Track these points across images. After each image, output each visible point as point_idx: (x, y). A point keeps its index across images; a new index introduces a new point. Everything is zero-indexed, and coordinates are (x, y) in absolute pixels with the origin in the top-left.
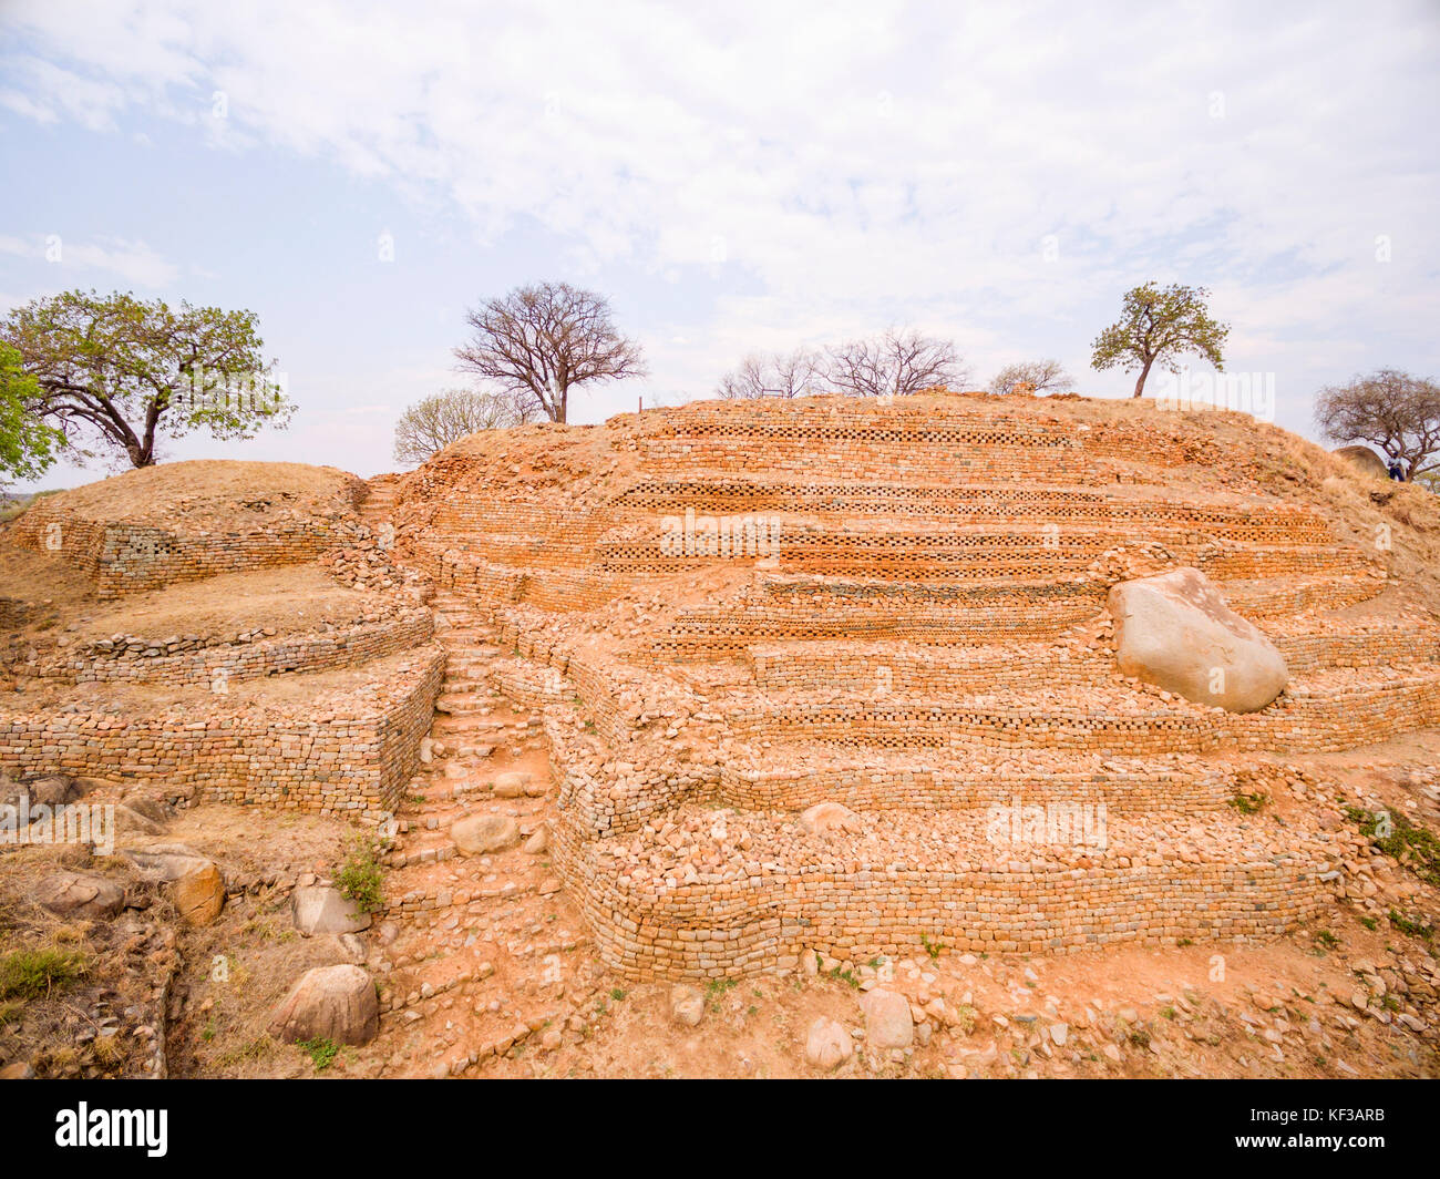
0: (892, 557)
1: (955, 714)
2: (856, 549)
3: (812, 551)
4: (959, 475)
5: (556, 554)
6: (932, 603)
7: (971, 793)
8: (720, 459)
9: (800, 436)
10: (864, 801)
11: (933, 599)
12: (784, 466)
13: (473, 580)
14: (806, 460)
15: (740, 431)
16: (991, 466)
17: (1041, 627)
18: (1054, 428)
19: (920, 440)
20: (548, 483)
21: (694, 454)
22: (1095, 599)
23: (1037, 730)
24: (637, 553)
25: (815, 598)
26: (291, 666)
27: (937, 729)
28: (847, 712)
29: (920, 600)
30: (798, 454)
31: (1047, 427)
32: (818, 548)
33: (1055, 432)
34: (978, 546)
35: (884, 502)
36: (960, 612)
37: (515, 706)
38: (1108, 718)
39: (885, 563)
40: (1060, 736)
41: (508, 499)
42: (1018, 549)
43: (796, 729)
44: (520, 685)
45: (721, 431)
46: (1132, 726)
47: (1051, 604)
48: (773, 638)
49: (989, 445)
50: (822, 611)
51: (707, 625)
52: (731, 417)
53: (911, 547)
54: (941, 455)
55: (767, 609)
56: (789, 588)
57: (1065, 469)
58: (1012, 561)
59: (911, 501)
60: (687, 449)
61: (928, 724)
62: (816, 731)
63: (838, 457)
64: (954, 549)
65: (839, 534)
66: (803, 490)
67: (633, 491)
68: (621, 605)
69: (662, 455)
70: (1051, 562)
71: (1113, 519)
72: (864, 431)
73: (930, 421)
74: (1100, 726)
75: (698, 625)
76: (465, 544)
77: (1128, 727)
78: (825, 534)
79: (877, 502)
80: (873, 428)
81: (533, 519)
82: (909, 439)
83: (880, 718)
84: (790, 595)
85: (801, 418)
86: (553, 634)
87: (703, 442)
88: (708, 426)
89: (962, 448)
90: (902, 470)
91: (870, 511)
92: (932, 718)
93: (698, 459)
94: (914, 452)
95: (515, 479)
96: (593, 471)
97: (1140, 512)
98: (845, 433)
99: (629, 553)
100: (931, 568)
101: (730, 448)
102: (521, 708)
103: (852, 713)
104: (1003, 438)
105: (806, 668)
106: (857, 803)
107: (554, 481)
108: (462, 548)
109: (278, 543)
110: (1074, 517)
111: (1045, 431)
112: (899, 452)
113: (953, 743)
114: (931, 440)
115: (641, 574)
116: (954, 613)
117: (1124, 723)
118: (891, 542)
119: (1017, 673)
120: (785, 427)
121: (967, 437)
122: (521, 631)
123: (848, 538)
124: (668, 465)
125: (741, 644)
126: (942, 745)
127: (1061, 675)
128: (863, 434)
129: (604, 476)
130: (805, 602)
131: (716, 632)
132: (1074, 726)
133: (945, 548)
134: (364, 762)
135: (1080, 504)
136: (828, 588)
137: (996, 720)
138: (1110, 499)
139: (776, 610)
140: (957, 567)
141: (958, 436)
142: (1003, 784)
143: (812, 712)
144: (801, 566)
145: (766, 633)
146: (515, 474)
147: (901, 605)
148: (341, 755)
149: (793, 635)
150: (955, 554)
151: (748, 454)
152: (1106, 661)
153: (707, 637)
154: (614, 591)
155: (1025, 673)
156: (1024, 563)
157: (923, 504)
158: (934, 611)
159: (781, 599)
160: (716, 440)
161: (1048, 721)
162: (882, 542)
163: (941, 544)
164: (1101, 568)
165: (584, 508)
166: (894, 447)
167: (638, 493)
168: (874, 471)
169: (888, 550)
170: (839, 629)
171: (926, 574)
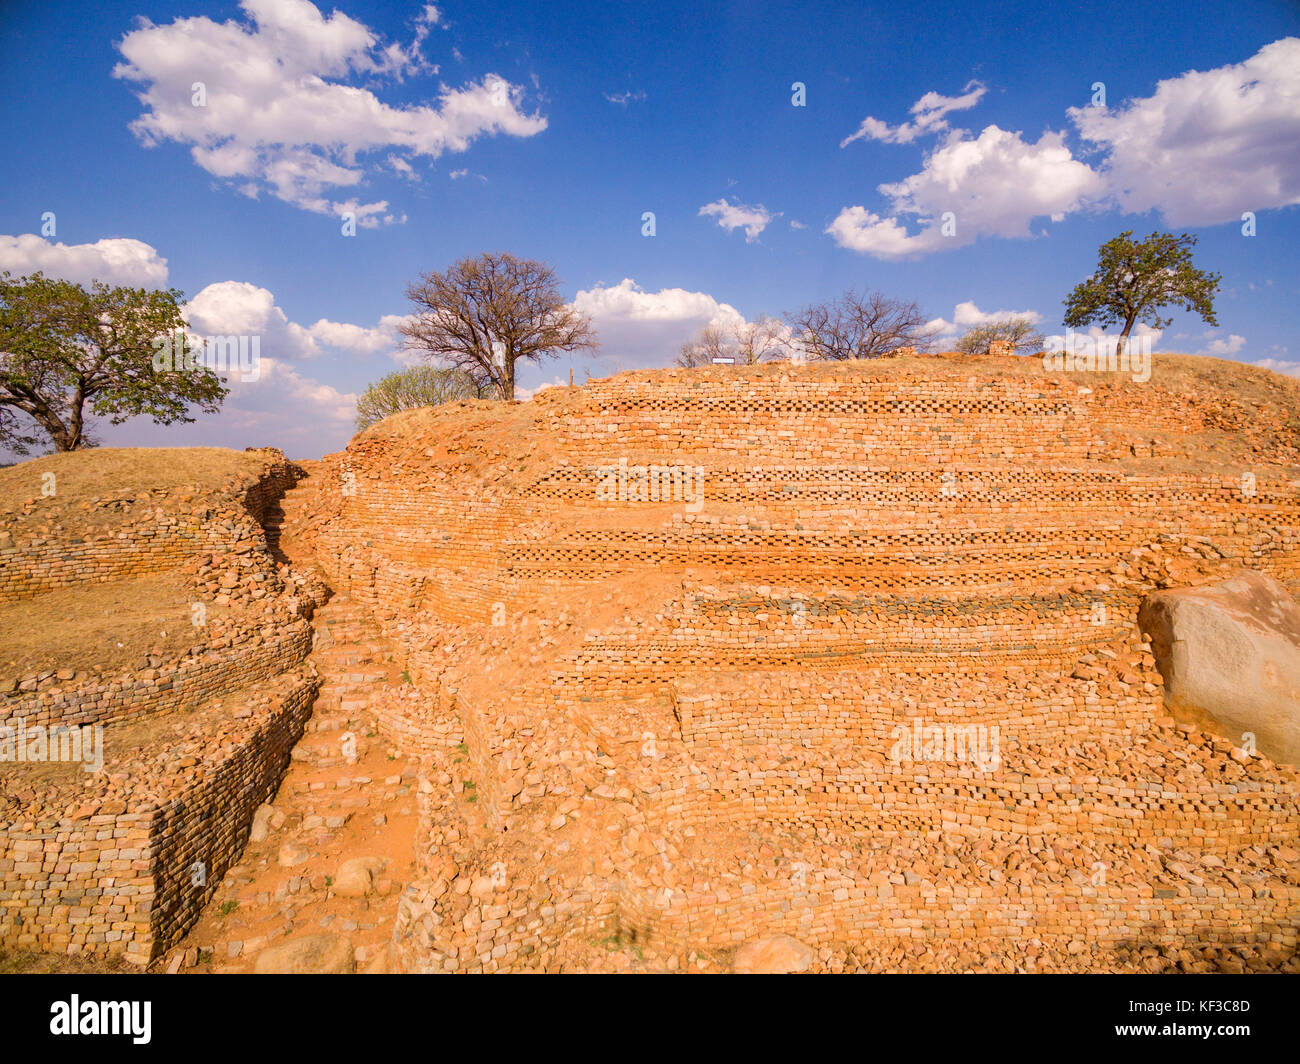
0: (858, 561)
1: (948, 785)
2: (812, 551)
3: (757, 554)
4: (938, 452)
5: (463, 552)
6: (910, 622)
7: (978, 915)
8: (651, 439)
9: (745, 409)
10: (824, 929)
11: (911, 616)
12: (726, 445)
13: (370, 582)
14: (750, 438)
15: (676, 404)
16: (976, 441)
17: (1054, 650)
18: (1053, 392)
19: (889, 410)
20: (463, 468)
21: (620, 434)
22: (1125, 612)
23: (1064, 809)
24: (547, 555)
25: (759, 617)
26: (85, 721)
27: (925, 806)
28: (800, 781)
29: (895, 618)
30: (742, 432)
31: (1044, 392)
32: (763, 551)
33: (1054, 397)
34: (968, 545)
35: (846, 488)
36: (947, 632)
37: (390, 751)
38: (1167, 795)
39: (849, 569)
40: (1097, 818)
41: (417, 487)
42: (1019, 548)
43: (731, 806)
44: (398, 726)
45: (653, 405)
46: (1202, 808)
47: (1066, 619)
48: (706, 668)
49: (972, 415)
50: (767, 633)
51: (621, 653)
52: (663, 389)
53: (881, 548)
54: (916, 429)
55: (698, 631)
56: (725, 606)
57: (1067, 442)
58: (1012, 563)
59: (879, 487)
60: (612, 428)
61: (911, 799)
62: (758, 808)
63: (790, 434)
64: (937, 549)
65: (789, 533)
66: (746, 476)
67: (546, 479)
68: (525, 622)
69: (584, 436)
70: (1064, 563)
71: (1134, 503)
72: (822, 402)
73: (901, 388)
74: (1155, 806)
75: (610, 653)
76: (369, 539)
77: (1196, 808)
78: (772, 533)
79: (838, 488)
80: (831, 398)
81: (442, 511)
82: (876, 411)
83: (845, 789)
84: (727, 613)
85: (746, 388)
86: (446, 655)
87: (631, 419)
88: (637, 400)
89: (941, 420)
90: (868, 447)
91: (830, 500)
92: (917, 790)
93: (625, 439)
94: (883, 427)
95: (429, 464)
96: (511, 454)
97: (1168, 493)
98: (798, 405)
99: (538, 555)
100: (908, 575)
101: (662, 425)
102: (398, 754)
103: (806, 783)
104: (991, 407)
105: (745, 715)
106: (813, 931)
107: (469, 466)
108: (365, 543)
109: (134, 548)
110: (1085, 502)
111: (1041, 396)
112: (864, 426)
113: (947, 826)
114: (902, 411)
115: (552, 581)
116: (940, 635)
117: (1190, 802)
118: (856, 542)
119: (1028, 720)
120: (727, 399)
121: (946, 406)
122: (411, 650)
123: (802, 538)
124: (590, 447)
125: (666, 676)
126: (931, 828)
127: (1088, 721)
128: (820, 406)
129: (521, 459)
130: (746, 622)
131: (633, 662)
132: (1117, 804)
133: (926, 548)
134: (132, 874)
135: (1093, 486)
136: (776, 604)
137: (1007, 795)
138: (1129, 479)
139: (708, 632)
140: (942, 573)
141: (934, 406)
142: (1023, 900)
143: (753, 782)
144: (742, 573)
145: (697, 662)
146: (428, 458)
147: (869, 625)
148: (100, 866)
149: (732, 663)
150: (938, 556)
151: (683, 432)
152: (1148, 700)
153: (620, 669)
154: (520, 601)
155: (1039, 719)
156: (1028, 565)
157: (895, 490)
158: (914, 632)
159: (715, 619)
160: (647, 416)
161: (1080, 796)
162: (843, 541)
163: (920, 543)
164: (1130, 571)
165: (494, 499)
166: (858, 420)
167: (553, 481)
168: (834, 449)
169: (853, 551)
170: (790, 656)
171: (902, 582)
